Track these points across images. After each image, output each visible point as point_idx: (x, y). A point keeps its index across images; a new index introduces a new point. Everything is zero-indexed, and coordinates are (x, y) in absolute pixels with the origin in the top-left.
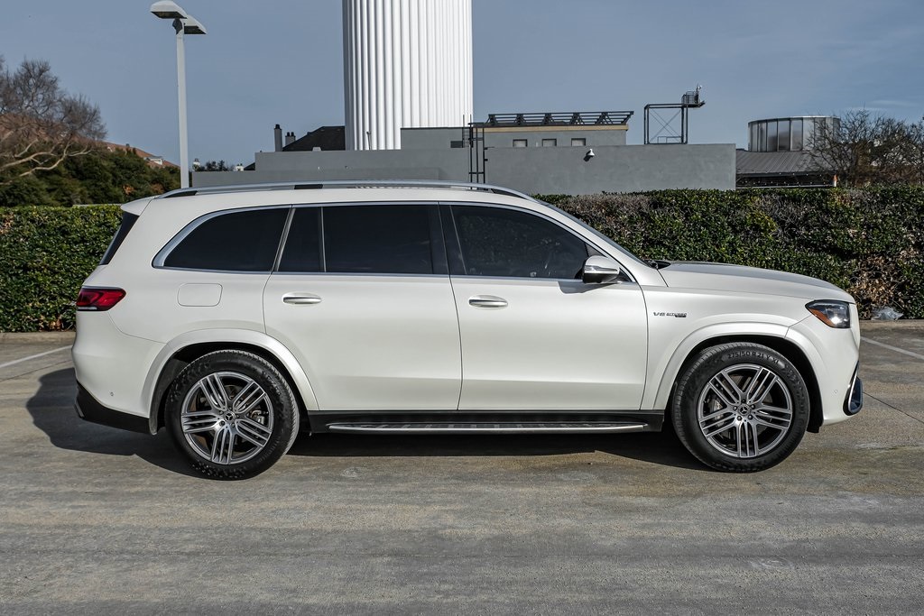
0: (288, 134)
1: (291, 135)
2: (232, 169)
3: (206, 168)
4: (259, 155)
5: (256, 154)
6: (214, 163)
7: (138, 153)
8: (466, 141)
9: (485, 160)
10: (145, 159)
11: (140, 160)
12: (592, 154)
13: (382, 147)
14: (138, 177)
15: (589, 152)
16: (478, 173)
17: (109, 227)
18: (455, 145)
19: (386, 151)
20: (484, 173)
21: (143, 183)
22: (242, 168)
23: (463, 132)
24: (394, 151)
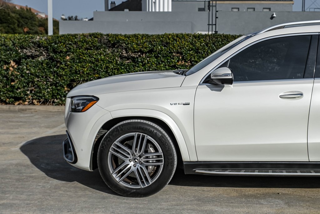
0: (112, 2)
1: (113, 3)
2: (82, 20)
3: (68, 19)
4: (96, 13)
5: (94, 12)
6: (72, 17)
7: (32, 10)
8: (207, 8)
9: (216, 18)
10: (36, 13)
11: (33, 14)
12: (275, 15)
13: (161, 10)
14: (31, 23)
15: (273, 14)
16: (212, 25)
17: (6, 46)
18: (200, 10)
19: (164, 12)
20: (215, 25)
21: (34, 26)
22: (87, 20)
23: (205, 3)
24: (168, 12)
